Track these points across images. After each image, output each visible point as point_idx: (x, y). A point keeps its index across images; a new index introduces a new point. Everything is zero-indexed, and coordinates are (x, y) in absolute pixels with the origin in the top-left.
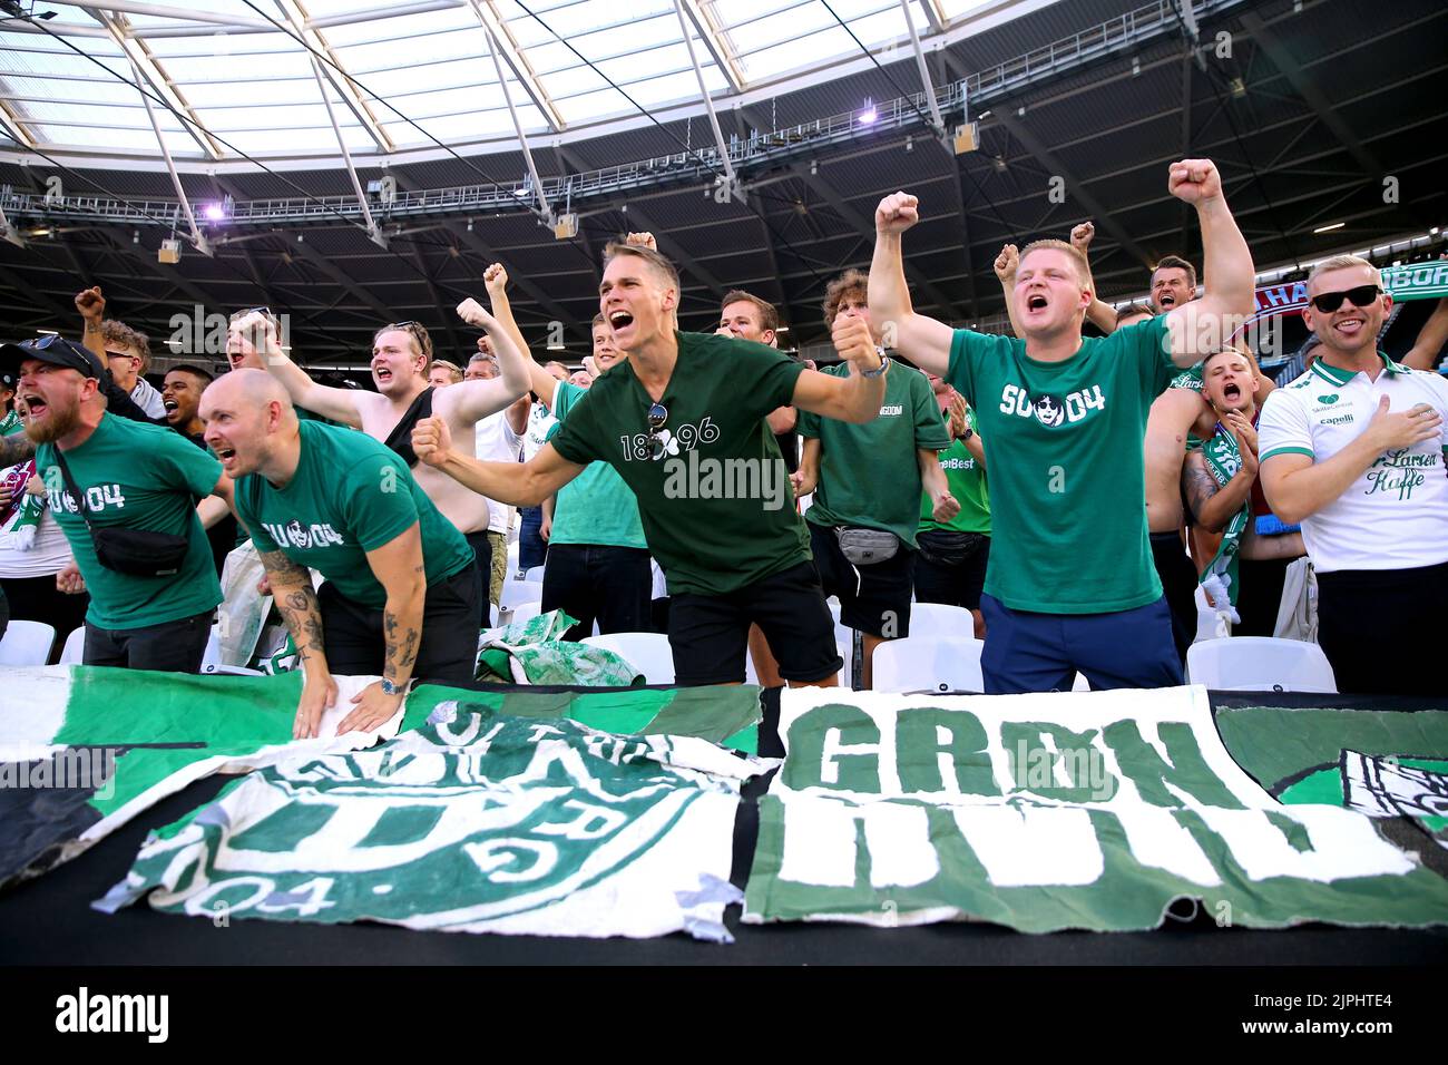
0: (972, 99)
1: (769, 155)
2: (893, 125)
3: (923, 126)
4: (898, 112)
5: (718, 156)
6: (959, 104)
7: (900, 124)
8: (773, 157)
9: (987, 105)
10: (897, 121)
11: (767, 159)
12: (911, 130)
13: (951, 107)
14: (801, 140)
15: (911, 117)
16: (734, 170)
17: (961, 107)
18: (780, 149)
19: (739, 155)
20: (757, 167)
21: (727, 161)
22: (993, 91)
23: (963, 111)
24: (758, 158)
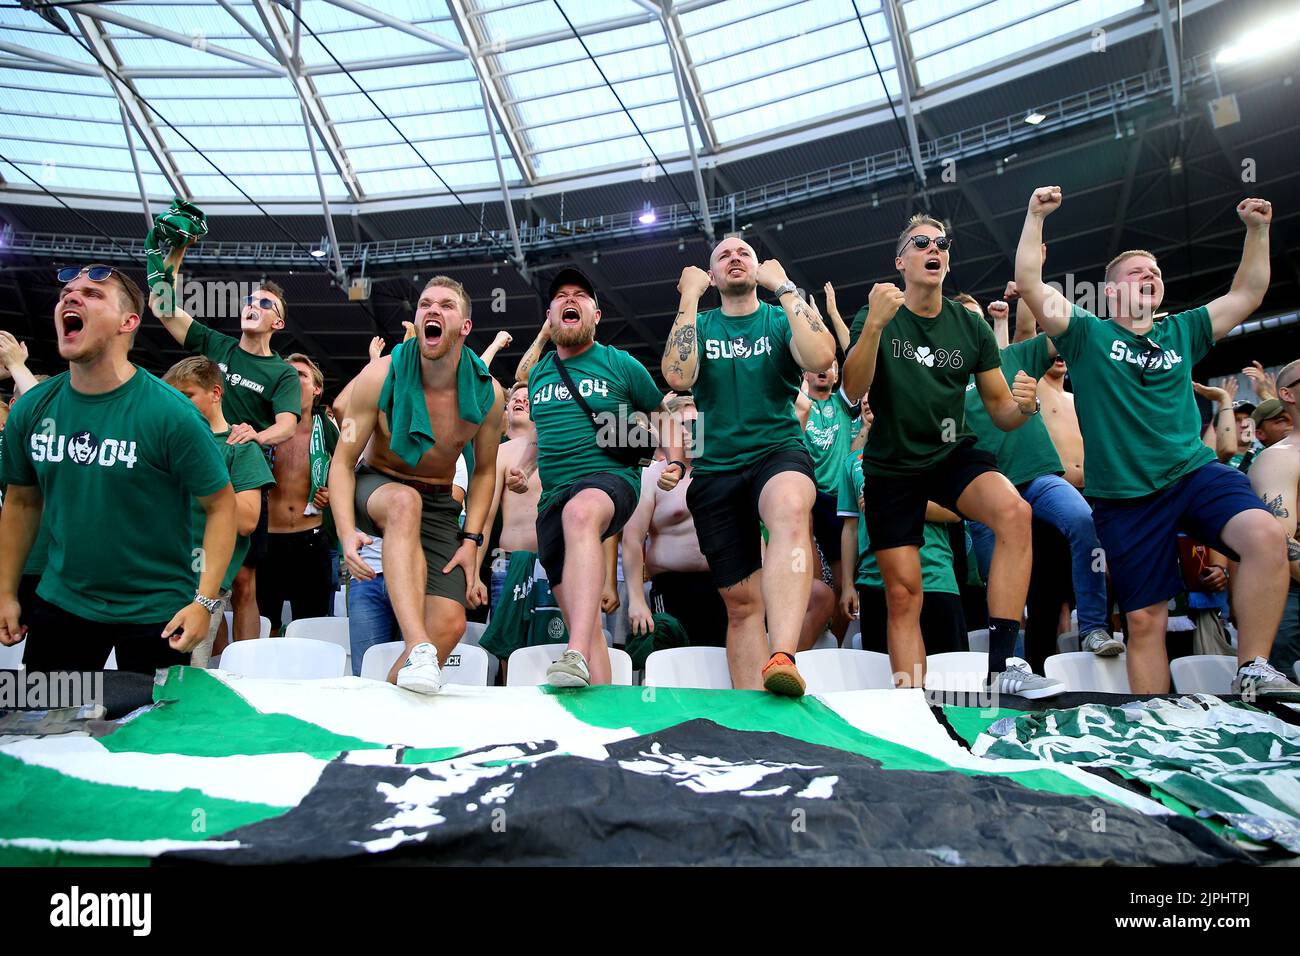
0: (740, 212)
1: (556, 243)
2: (668, 228)
3: (696, 230)
4: (673, 216)
5: (509, 239)
6: (726, 215)
7: (675, 227)
8: (558, 245)
9: (750, 218)
10: (672, 225)
11: (553, 245)
12: (684, 233)
13: (720, 217)
14: (585, 232)
15: (686, 222)
16: (523, 252)
17: (729, 218)
18: (564, 238)
19: (528, 240)
20: (543, 252)
21: (518, 245)
22: (756, 207)
23: (730, 221)
24: (544, 244)
